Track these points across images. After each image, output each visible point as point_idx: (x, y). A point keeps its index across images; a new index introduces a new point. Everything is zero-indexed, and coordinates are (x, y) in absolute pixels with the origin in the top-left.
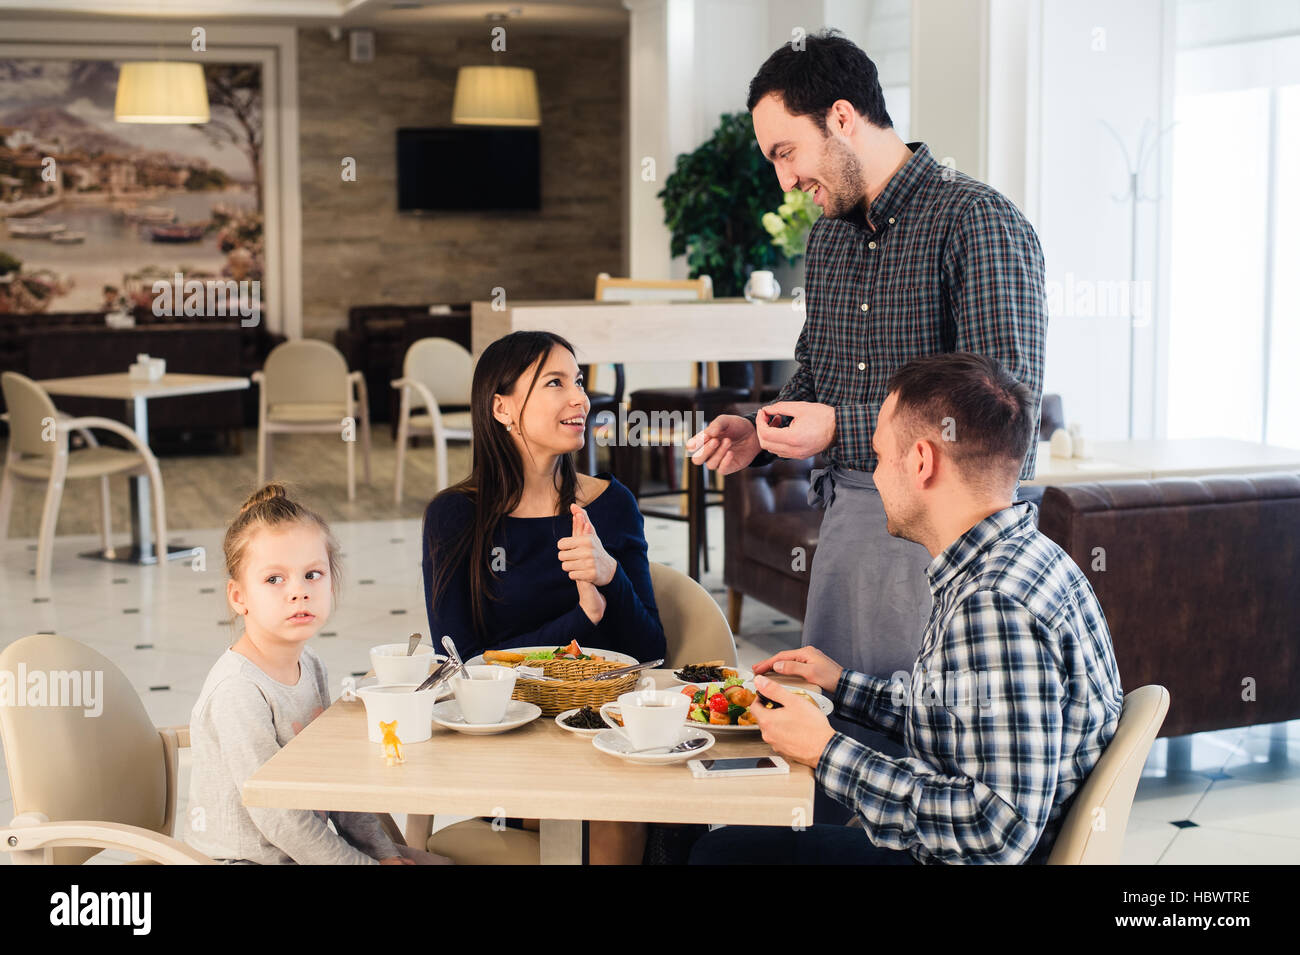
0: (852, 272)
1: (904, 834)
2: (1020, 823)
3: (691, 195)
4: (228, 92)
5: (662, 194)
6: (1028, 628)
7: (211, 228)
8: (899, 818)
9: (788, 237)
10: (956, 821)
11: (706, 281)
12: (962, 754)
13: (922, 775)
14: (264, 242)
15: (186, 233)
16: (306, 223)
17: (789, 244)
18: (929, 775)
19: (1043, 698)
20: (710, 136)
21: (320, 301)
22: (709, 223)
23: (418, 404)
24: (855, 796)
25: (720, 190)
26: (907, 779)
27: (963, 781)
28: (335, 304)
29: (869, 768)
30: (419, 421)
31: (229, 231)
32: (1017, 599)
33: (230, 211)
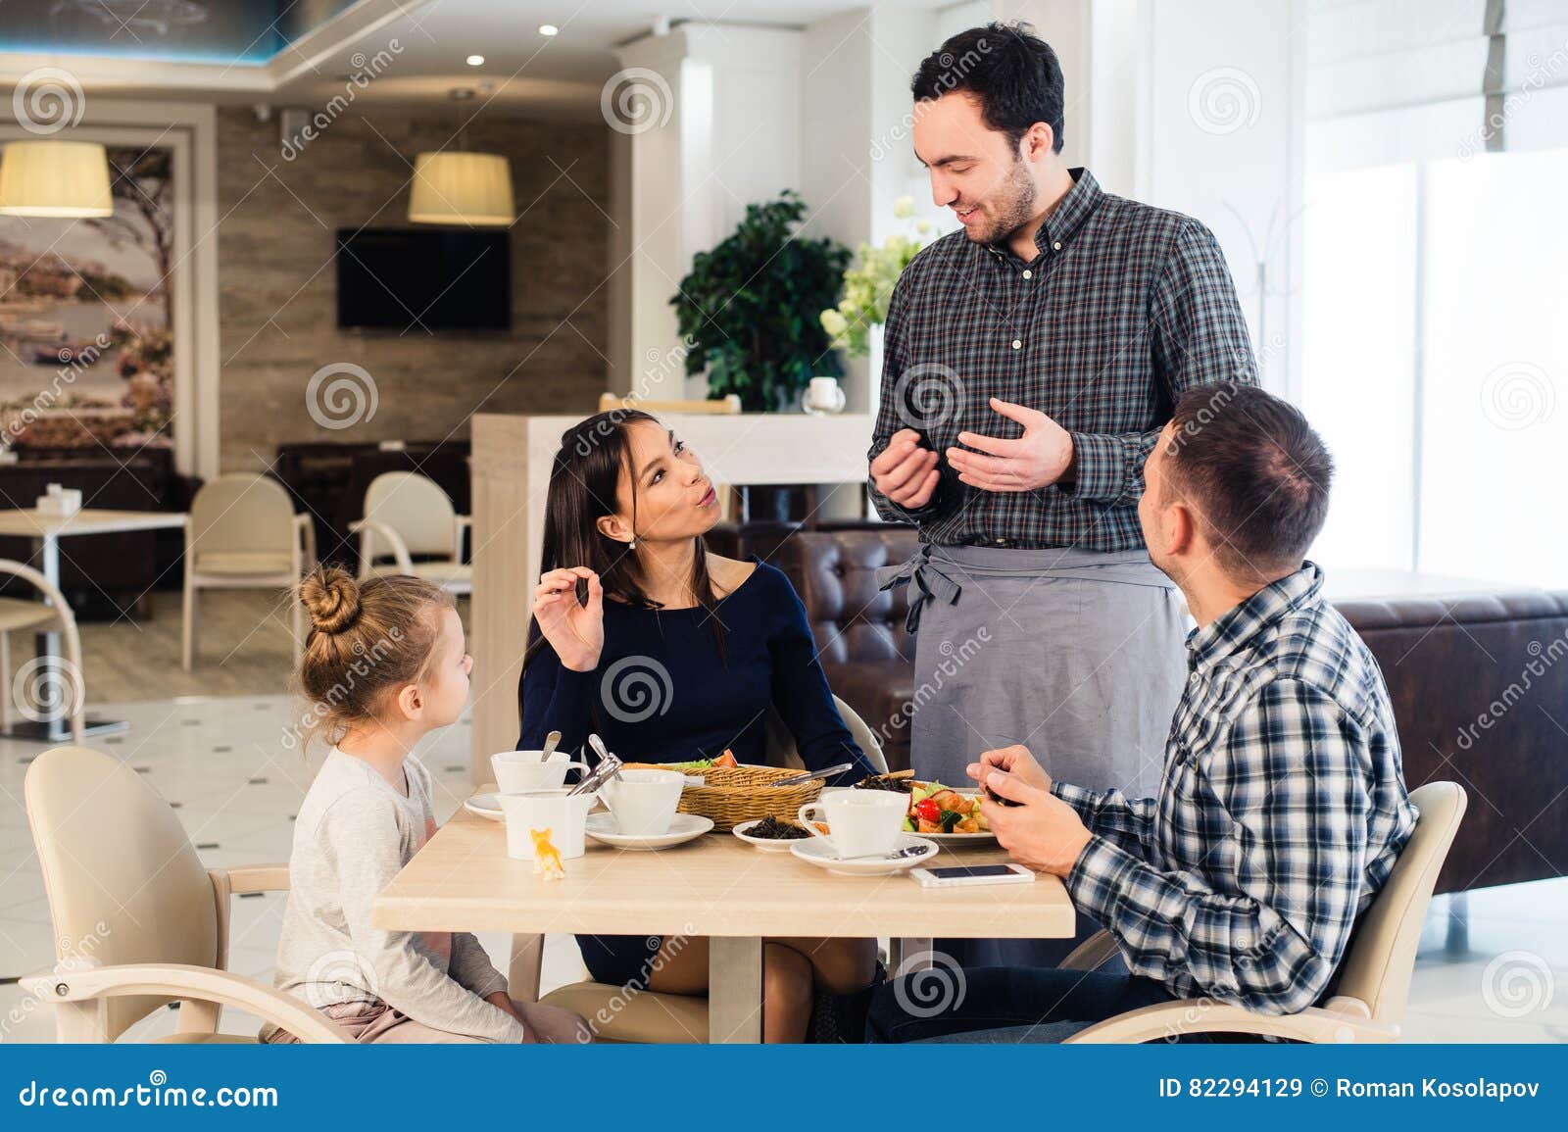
1: (1171, 963)
2: (1312, 959)
3: (712, 300)
4: (132, 183)
5: (674, 301)
6: (1336, 725)
8: (1165, 943)
9: (852, 338)
10: (1235, 953)
11: (734, 401)
12: (1248, 872)
13: (1196, 893)
14: (174, 365)
16: (226, 342)
17: (852, 346)
19: (1349, 810)
20: (733, 231)
21: (242, 437)
22: (734, 335)
23: (384, 551)
24: (1113, 913)
25: (747, 295)
26: (1178, 898)
27: (1246, 904)
28: (260, 441)
29: (1133, 881)
31: (130, 351)
32: (1324, 690)
33: (132, 328)
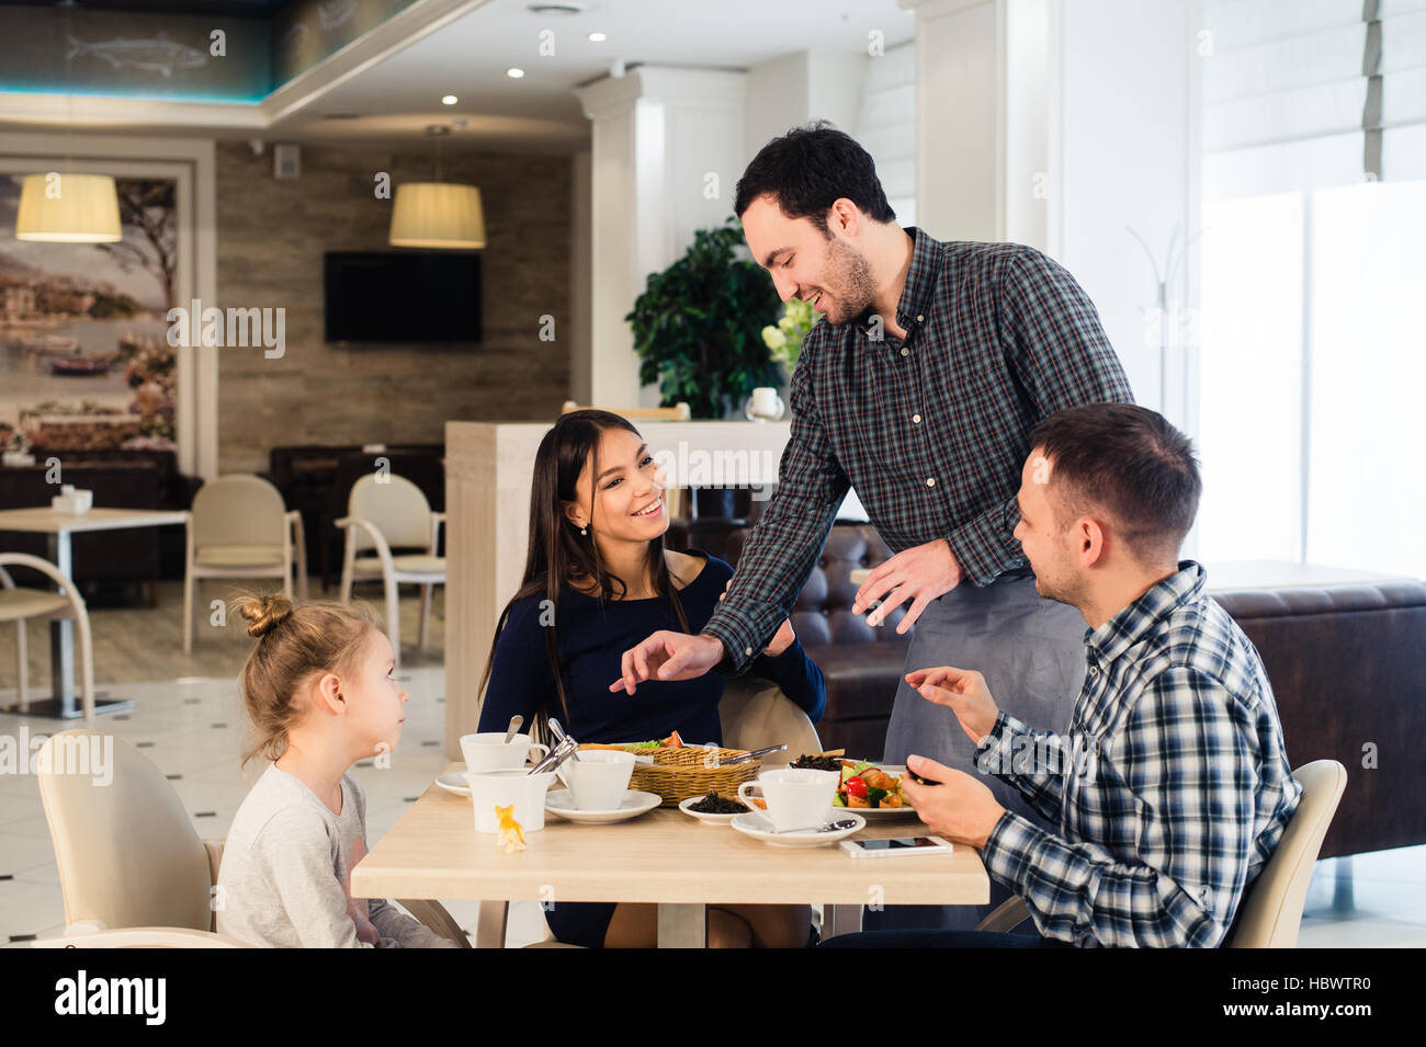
0: (888, 387)
1: (1078, 927)
2: (1205, 923)
3: (664, 317)
4: (139, 210)
5: (630, 317)
6: (1225, 708)
7: (118, 359)
8: (1072, 908)
9: (790, 351)
10: (1135, 916)
11: (684, 409)
12: (1148, 844)
13: (1100, 863)
14: (176, 376)
15: (90, 366)
16: (223, 355)
18: (1107, 864)
19: (1238, 786)
20: (683, 254)
21: (238, 441)
22: (684, 348)
23: (366, 545)
24: (1024, 882)
25: (695, 311)
26: (1083, 868)
27: (1145, 873)
28: (255, 445)
29: (1042, 852)
30: (368, 564)
31: (138, 363)
32: (1213, 676)
33: (139, 341)
